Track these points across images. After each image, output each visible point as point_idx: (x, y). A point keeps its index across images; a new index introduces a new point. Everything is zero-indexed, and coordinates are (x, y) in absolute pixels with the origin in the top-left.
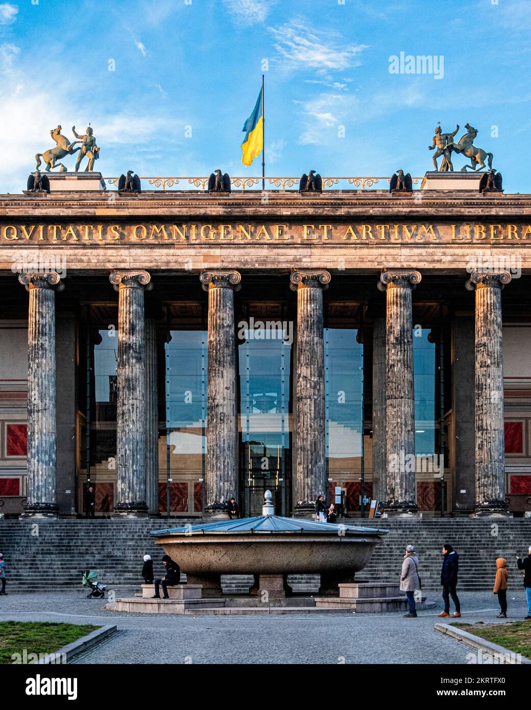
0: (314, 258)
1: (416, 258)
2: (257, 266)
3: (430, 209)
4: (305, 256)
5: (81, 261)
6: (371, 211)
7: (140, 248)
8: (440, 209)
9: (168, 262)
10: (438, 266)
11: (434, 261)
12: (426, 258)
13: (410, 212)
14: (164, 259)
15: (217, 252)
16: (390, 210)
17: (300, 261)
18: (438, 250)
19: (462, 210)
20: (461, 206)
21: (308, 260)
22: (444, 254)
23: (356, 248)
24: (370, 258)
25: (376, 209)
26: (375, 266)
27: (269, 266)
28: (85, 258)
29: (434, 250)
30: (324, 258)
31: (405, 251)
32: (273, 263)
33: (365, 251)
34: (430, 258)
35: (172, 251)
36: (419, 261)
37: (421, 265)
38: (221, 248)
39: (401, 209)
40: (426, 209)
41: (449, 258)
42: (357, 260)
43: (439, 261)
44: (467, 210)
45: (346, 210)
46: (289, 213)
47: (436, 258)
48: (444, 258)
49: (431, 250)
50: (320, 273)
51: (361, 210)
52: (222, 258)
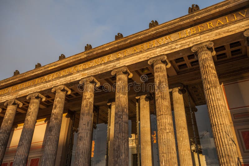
0: (121, 64)
1: (164, 51)
2: (100, 73)
3: (165, 28)
4: (117, 64)
5: (45, 87)
6: (140, 38)
7: (62, 78)
8: (169, 26)
9: (71, 80)
10: (175, 50)
11: (172, 49)
12: (168, 49)
13: (156, 32)
14: (69, 79)
15: (86, 72)
16: (148, 34)
17: (116, 66)
18: (173, 44)
19: (180, 23)
20: (179, 22)
21: (118, 65)
22: (177, 45)
23: (137, 55)
24: (143, 57)
25: (142, 36)
26: (146, 59)
27: (104, 72)
28: (46, 86)
29: (172, 45)
30: (125, 62)
31: (159, 49)
32: (105, 70)
33: (141, 55)
34: (170, 49)
35: (72, 76)
36: (165, 51)
37: (167, 53)
38: (88, 70)
39: (151, 33)
40: (163, 29)
41: (179, 46)
42: (138, 59)
43: (175, 48)
44: (182, 22)
45: (130, 40)
46: (108, 49)
47: (173, 48)
48: (177, 47)
49: (170, 46)
50: (123, 68)
51: (135, 38)
52: (88, 74)
